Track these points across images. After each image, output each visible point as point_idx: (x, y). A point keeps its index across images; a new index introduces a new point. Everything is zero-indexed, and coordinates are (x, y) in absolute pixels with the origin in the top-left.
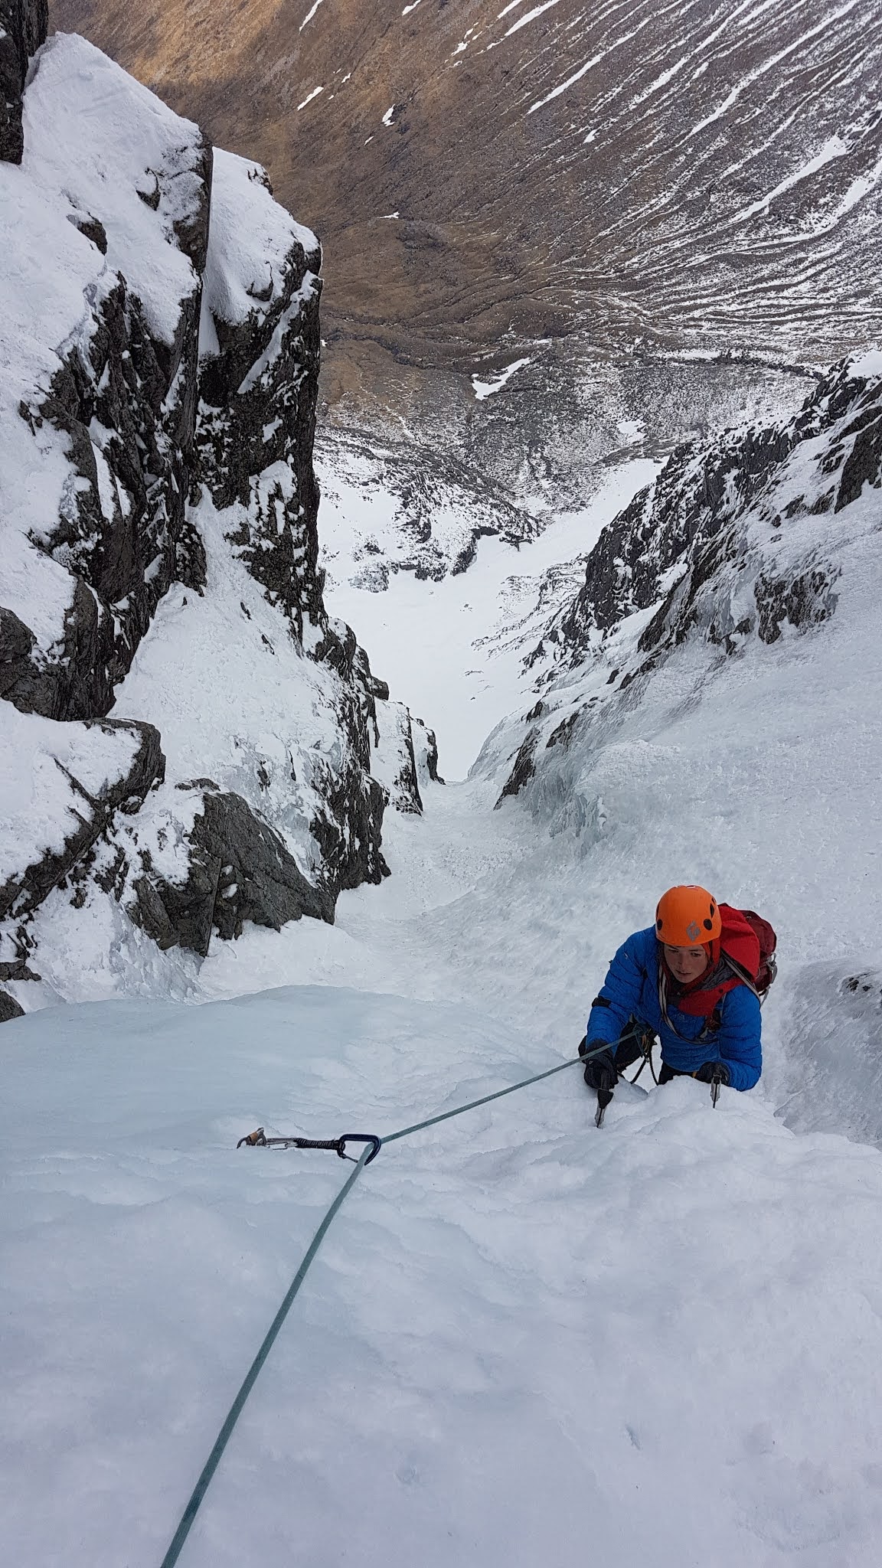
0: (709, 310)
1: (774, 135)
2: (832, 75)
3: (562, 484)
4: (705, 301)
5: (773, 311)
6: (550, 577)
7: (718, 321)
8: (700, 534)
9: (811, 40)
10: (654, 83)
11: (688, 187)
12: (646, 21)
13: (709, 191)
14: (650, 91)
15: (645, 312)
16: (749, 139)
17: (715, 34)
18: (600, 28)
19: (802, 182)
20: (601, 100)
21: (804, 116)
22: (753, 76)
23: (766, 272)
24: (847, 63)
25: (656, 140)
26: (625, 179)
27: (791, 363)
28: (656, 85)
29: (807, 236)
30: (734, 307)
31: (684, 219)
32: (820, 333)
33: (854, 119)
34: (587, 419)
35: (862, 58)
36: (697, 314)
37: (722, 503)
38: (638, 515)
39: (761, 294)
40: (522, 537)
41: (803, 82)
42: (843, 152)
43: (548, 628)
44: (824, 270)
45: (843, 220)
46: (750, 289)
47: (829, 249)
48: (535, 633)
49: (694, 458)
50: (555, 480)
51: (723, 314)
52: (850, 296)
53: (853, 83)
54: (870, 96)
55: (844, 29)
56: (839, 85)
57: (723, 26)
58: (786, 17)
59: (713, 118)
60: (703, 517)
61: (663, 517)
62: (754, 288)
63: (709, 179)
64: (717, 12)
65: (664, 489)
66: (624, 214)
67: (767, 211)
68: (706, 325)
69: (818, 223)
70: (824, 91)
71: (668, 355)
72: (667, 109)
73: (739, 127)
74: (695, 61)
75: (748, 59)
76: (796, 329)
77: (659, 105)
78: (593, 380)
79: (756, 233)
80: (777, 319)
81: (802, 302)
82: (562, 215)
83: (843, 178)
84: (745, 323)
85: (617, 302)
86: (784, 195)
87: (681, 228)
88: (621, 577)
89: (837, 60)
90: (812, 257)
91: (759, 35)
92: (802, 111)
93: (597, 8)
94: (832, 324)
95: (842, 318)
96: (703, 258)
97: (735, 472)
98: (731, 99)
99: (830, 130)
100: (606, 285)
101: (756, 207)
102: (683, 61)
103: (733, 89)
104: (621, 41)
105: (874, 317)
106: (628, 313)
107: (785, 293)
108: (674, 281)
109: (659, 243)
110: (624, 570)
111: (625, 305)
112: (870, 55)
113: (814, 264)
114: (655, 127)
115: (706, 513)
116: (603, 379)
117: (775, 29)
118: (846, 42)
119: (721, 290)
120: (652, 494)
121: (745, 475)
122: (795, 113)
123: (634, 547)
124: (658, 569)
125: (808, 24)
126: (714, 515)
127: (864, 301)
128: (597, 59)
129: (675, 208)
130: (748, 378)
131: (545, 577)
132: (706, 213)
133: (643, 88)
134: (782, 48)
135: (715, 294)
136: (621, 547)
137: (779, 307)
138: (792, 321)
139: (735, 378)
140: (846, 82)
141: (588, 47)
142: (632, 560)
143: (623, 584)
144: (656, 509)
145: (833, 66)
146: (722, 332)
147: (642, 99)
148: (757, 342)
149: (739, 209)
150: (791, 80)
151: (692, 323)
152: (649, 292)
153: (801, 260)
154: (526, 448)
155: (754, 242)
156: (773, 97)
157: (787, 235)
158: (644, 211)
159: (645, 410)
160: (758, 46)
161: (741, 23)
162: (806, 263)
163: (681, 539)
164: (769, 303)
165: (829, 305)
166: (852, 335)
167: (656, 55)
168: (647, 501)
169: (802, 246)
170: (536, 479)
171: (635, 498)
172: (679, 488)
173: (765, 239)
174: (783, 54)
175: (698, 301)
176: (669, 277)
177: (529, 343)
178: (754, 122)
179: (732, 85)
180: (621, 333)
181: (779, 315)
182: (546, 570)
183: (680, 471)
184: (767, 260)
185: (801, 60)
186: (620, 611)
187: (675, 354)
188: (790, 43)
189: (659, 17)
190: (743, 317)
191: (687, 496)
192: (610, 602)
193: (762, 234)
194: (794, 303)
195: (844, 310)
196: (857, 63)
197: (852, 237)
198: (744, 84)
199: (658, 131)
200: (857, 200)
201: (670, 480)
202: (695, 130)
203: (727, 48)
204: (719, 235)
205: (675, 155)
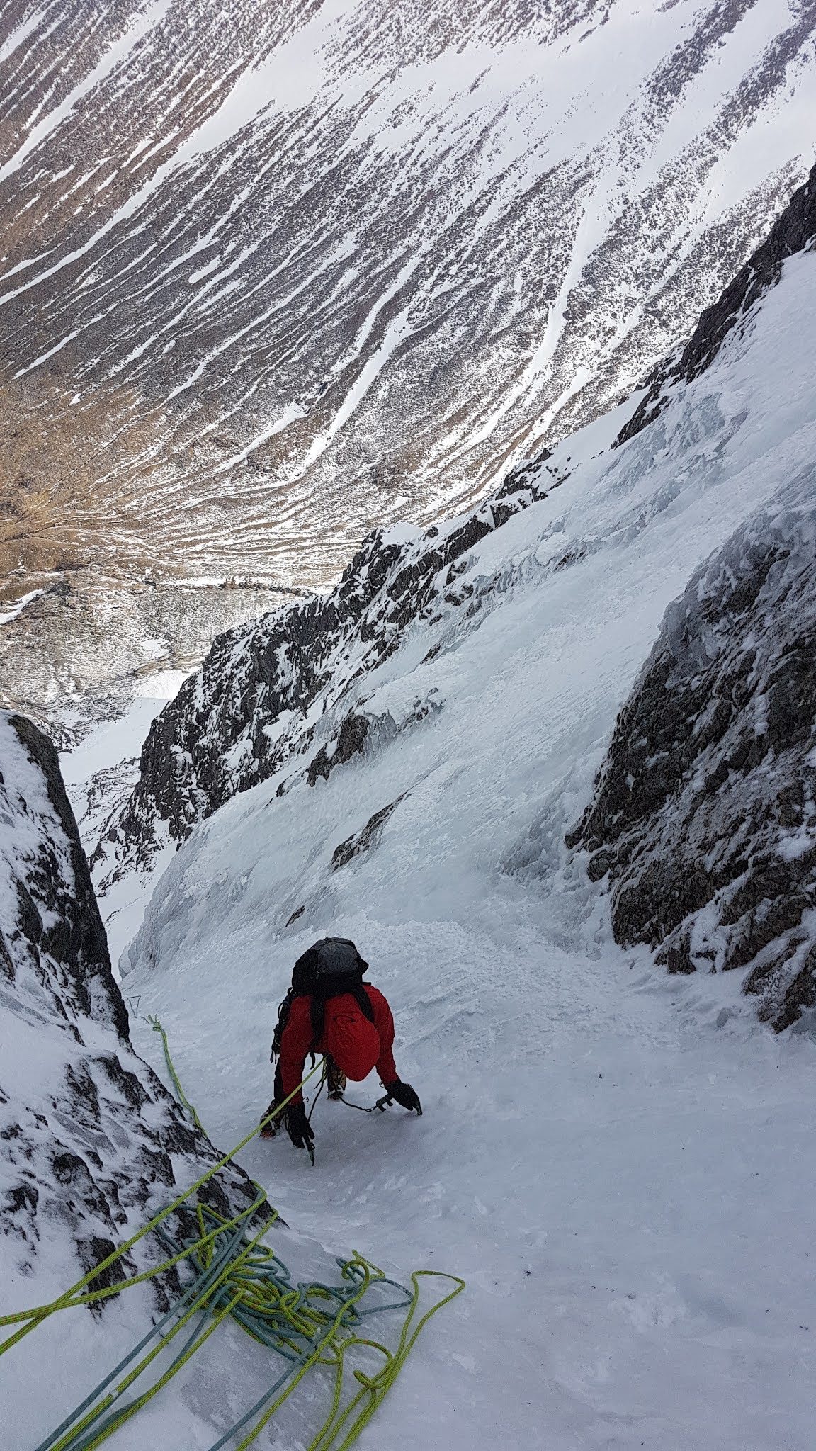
0: (210, 544)
1: (241, 400)
2: (283, 353)
3: (94, 697)
4: (204, 537)
5: (265, 544)
6: (96, 782)
7: (219, 553)
8: (260, 710)
9: (261, 325)
10: (129, 355)
11: (174, 441)
12: (115, 305)
13: (193, 445)
14: (126, 362)
15: (150, 547)
16: (221, 403)
17: (177, 318)
18: (73, 310)
19: (271, 440)
20: (82, 369)
21: (264, 385)
22: (216, 352)
23: (253, 513)
24: (293, 344)
25: (138, 402)
26: (115, 435)
27: (288, 585)
28: (131, 357)
29: (284, 483)
30: (230, 542)
31: (173, 469)
32: (308, 561)
33: (306, 388)
34: (110, 639)
35: (305, 340)
36: (198, 548)
37: (278, 677)
38: (189, 701)
39: (253, 531)
40: (61, 748)
41: (259, 357)
42: (302, 415)
43: (104, 830)
44: (302, 510)
45: (310, 469)
46: (242, 526)
47: (304, 492)
48: (90, 837)
49: (238, 642)
50: (86, 694)
51: (223, 548)
52: (327, 531)
53: (301, 360)
54: (316, 370)
55: (287, 317)
56: (290, 361)
57: (184, 311)
58: (238, 306)
59: (186, 385)
60: (260, 693)
61: (216, 701)
62: (246, 525)
63: (191, 436)
64: (177, 300)
65: (212, 674)
66: (117, 464)
67: (246, 462)
68: (209, 557)
69: (290, 472)
70: (278, 366)
71: (179, 583)
72: (144, 377)
73: (211, 394)
74: (163, 338)
75: (210, 338)
76: (288, 558)
77: (136, 374)
78: (111, 606)
79: (240, 481)
80: (269, 550)
81: (290, 536)
82: (58, 465)
83: (305, 435)
84: (243, 555)
85: (122, 539)
86: (259, 449)
87: (172, 476)
88: (180, 764)
89: (286, 341)
90: (291, 500)
91: (216, 319)
92: (262, 382)
93: (68, 293)
94: (317, 554)
95: (324, 548)
96: (196, 501)
97: (285, 646)
98: (200, 370)
99: (288, 397)
100: (111, 524)
101: (235, 459)
102: (153, 338)
103: (200, 362)
104: (94, 320)
105: (349, 547)
106: (134, 548)
107: (273, 529)
108: (173, 521)
109: (154, 489)
110: (182, 756)
111: (130, 541)
112: (312, 338)
113: (293, 505)
114: (135, 392)
115: (262, 689)
116: (120, 604)
117: (229, 315)
118: (290, 328)
119: (217, 527)
120: (200, 680)
121: (296, 648)
122: (256, 383)
123: (190, 732)
124: (219, 750)
125: (256, 312)
126: (271, 689)
127: (340, 534)
128: (73, 335)
129: (164, 459)
130: (253, 599)
131: (91, 783)
132: (192, 464)
133: (119, 360)
134: (238, 330)
135: (212, 532)
136: (176, 734)
137: (269, 540)
138: (284, 551)
139: (243, 600)
140: (295, 359)
141: (63, 324)
142: (190, 745)
143: (183, 771)
144: (207, 693)
145: (283, 346)
146: (224, 562)
147: (120, 369)
148: (256, 570)
149: (221, 461)
150: (249, 357)
151: (196, 556)
152: (152, 530)
153: (282, 503)
154: (51, 668)
155: (239, 488)
156: (236, 369)
157: (266, 482)
158: (136, 461)
159: (165, 630)
160: (215, 328)
161: (199, 309)
162: (286, 505)
163: (239, 718)
164: (260, 538)
165: (311, 538)
166: (335, 562)
167: (128, 333)
168: (197, 687)
169: (280, 490)
170: (67, 694)
171: (183, 686)
172: (228, 670)
173: (248, 486)
174: (239, 335)
175: (198, 537)
176: (167, 517)
177: (41, 576)
178: (223, 389)
179: (199, 359)
180: (131, 565)
181: (272, 547)
182: (91, 777)
183: (227, 655)
184: (251, 502)
185: (255, 341)
186: (185, 797)
187: (185, 582)
188: (244, 326)
189: (126, 302)
190: (241, 549)
191: (238, 676)
192: (173, 790)
193: (244, 481)
194: (282, 537)
195: (324, 542)
196: (301, 344)
197: (320, 483)
198: (209, 358)
199: (139, 396)
200: (320, 454)
201: (217, 665)
202: (172, 395)
203: (190, 329)
204: (207, 483)
205: (156, 415)
